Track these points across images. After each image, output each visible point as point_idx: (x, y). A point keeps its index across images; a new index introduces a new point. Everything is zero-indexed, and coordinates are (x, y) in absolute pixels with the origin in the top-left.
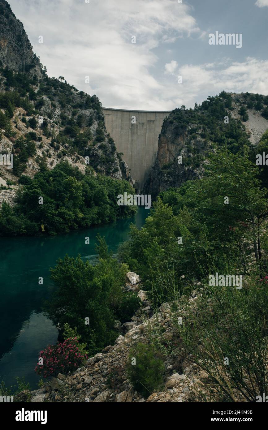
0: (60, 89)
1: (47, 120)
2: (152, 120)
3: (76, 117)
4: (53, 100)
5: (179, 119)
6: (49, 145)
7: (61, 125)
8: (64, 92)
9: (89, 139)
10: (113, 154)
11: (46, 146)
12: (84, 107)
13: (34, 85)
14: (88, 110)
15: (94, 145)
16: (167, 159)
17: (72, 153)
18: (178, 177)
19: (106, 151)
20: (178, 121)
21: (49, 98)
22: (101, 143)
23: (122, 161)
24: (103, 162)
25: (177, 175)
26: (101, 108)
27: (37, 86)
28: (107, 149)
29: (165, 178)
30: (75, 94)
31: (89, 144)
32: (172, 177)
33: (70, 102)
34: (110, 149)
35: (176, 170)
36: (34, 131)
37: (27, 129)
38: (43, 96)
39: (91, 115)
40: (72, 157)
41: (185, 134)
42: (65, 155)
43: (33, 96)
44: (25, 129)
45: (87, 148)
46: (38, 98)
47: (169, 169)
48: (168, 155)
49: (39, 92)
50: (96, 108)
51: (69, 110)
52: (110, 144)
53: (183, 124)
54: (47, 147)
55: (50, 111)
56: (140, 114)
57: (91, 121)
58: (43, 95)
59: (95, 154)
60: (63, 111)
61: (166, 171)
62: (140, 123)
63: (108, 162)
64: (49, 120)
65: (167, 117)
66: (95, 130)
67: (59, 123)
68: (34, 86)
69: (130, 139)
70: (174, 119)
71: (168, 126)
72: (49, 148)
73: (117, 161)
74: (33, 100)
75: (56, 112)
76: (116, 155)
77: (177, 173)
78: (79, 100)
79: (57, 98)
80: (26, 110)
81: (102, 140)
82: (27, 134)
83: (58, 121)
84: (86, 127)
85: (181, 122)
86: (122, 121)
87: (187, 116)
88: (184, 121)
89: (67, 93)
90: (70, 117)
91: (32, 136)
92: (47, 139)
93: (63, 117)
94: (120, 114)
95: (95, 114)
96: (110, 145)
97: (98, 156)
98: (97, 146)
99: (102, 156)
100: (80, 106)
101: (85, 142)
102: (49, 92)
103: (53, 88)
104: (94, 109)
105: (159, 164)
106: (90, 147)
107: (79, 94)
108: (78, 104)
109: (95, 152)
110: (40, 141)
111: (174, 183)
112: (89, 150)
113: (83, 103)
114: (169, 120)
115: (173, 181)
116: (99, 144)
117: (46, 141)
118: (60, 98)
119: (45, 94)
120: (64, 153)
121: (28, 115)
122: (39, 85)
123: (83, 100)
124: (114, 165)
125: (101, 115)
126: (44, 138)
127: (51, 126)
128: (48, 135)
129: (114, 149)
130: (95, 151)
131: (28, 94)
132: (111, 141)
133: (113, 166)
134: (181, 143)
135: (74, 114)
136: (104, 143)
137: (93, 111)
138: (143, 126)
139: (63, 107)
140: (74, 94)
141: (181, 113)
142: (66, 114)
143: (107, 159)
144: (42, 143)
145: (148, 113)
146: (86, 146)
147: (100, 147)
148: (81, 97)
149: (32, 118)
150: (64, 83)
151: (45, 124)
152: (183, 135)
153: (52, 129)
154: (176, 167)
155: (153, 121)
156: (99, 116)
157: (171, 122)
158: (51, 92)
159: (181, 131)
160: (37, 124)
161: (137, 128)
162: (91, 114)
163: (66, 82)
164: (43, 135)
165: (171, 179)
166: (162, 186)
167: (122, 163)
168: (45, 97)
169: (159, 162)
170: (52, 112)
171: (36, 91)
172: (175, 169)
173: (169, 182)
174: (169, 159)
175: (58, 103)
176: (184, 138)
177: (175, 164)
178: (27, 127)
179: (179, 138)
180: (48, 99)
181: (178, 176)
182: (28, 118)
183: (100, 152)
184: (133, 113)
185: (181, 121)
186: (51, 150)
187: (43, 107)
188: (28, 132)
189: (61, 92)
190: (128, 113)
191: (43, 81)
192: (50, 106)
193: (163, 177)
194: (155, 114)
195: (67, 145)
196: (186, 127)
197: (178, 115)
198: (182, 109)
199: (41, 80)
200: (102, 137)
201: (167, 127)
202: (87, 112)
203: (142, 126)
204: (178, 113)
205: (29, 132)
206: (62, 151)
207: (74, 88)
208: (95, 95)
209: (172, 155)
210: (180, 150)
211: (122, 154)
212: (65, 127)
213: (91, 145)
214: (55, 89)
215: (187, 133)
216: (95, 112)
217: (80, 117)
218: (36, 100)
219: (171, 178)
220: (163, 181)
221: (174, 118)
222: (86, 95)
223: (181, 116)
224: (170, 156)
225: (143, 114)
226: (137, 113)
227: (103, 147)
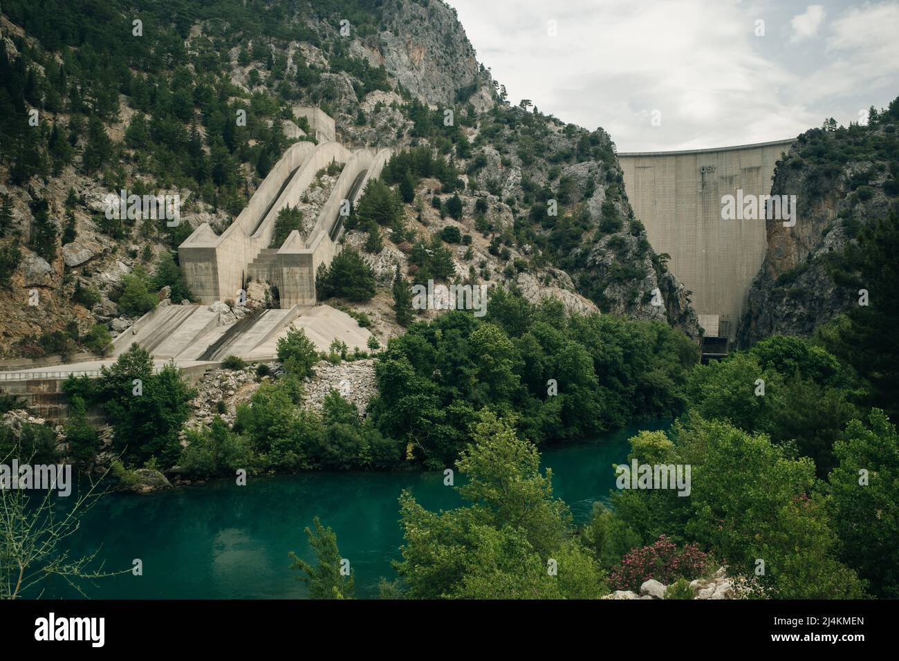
0: (523, 126)
1: (486, 197)
2: (753, 165)
3: (557, 182)
4: (507, 153)
5: (820, 154)
6: (487, 252)
7: (522, 204)
8: (531, 133)
9: (585, 229)
10: (642, 259)
11: (479, 254)
12: (575, 158)
13: (470, 126)
14: (583, 163)
15: (596, 242)
16: (790, 260)
17: (539, 264)
18: (821, 305)
19: (624, 254)
20: (816, 160)
21: (496, 149)
22: (613, 235)
23: (666, 274)
24: (618, 278)
25: (818, 298)
26: (616, 154)
27: (475, 128)
28: (628, 247)
29: (785, 308)
30: (556, 133)
31: (585, 241)
32: (803, 304)
33: (542, 151)
34: (635, 248)
35: (814, 286)
36: (456, 224)
37: (440, 221)
38: (484, 148)
39: (590, 174)
40: (539, 275)
41: (839, 191)
42: (521, 270)
43: (463, 152)
44: (438, 221)
45: (579, 250)
46: (475, 152)
47: (794, 285)
48: (793, 248)
49: (478, 140)
50: (603, 158)
51: (540, 169)
52: (633, 235)
53: (829, 165)
54: (483, 256)
55: (498, 177)
56: (720, 155)
57: (590, 187)
58: (485, 145)
59: (597, 263)
60: (528, 173)
61: (785, 290)
62: (723, 178)
63: (630, 278)
64: (490, 196)
65: (783, 154)
66: (600, 206)
67: (518, 199)
68: (469, 130)
69: (700, 217)
70: (804, 156)
71: (788, 176)
72: (485, 258)
73: (652, 275)
74: (465, 158)
75: (511, 178)
76: (648, 262)
77: (817, 293)
78: (563, 144)
79: (513, 148)
80: (442, 181)
81: (613, 229)
82: (441, 232)
83: (517, 196)
84: (580, 202)
85: (823, 163)
86: (676, 179)
87: (839, 143)
88: (833, 158)
89: (538, 133)
90: (542, 185)
91: (451, 236)
92: (484, 237)
93: (526, 186)
94: (670, 162)
95: (599, 171)
96: (635, 238)
97: (605, 265)
98: (602, 243)
99: (614, 265)
100: (566, 157)
101: (577, 237)
102: (498, 136)
103: (507, 126)
104: (596, 160)
105: (770, 274)
106: (586, 246)
107: (564, 132)
108: (562, 153)
109: (599, 258)
110: (467, 245)
111: (811, 319)
112: (586, 254)
113: (573, 149)
114: (790, 161)
115: (809, 316)
116: (608, 237)
117: (481, 243)
118: (521, 146)
119: (490, 142)
120: (520, 267)
121: (445, 191)
122: (479, 125)
123: (574, 144)
124: (645, 284)
125: (613, 170)
126: (477, 238)
127: (495, 208)
128: (484, 228)
129: (644, 246)
130: (599, 254)
131: (454, 148)
132: (637, 229)
133: (642, 286)
134: (826, 216)
135: (552, 177)
136: (619, 235)
137: (596, 165)
138: (731, 183)
139: (527, 162)
140: (552, 132)
141: (825, 139)
142: (534, 180)
143: (626, 271)
144: (470, 249)
145: (742, 152)
146: (577, 246)
147: (610, 245)
148: (569, 137)
149: (452, 196)
150: (532, 112)
151: (481, 207)
152: (833, 195)
153: (496, 216)
154: (814, 277)
155: (758, 168)
156: (609, 173)
157: (797, 166)
158: (502, 135)
159: (826, 183)
160: (464, 208)
161: (716, 190)
162: (590, 171)
163: (535, 109)
164: (477, 229)
165: (801, 310)
166: (777, 330)
167: (666, 278)
168: (489, 150)
169: (771, 268)
170: (503, 177)
171: (471, 139)
172: (810, 284)
173: (795, 320)
174: (797, 258)
175: (517, 157)
176: (835, 200)
177: (810, 272)
178: (442, 217)
179: (820, 202)
180: (494, 152)
181: (821, 301)
182: (444, 198)
183: (611, 257)
184: (704, 156)
185: (823, 160)
186: (491, 262)
187: (484, 170)
188: (442, 229)
189: (523, 132)
190: (691, 158)
191: (487, 115)
192: (499, 165)
193: (778, 308)
194: (760, 150)
195: (528, 247)
196: (839, 172)
197: (816, 144)
198: (827, 130)
199: (483, 114)
200: (613, 220)
201: (785, 179)
202: (580, 170)
203: (728, 183)
204: (816, 139)
205: (445, 226)
206: (515, 263)
207: (555, 120)
208: (600, 129)
209: (806, 248)
210: (824, 234)
211: (667, 256)
212: (530, 207)
213: (588, 243)
214: (512, 127)
215: (842, 188)
216: (599, 166)
217: (565, 181)
218: (470, 157)
219: (799, 309)
220: (778, 317)
221: (804, 153)
222: (580, 132)
223: (823, 147)
224: (799, 251)
225: (728, 154)
226: (715, 155)
227: (618, 245)
